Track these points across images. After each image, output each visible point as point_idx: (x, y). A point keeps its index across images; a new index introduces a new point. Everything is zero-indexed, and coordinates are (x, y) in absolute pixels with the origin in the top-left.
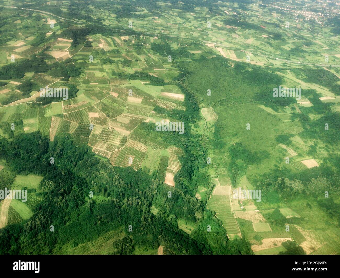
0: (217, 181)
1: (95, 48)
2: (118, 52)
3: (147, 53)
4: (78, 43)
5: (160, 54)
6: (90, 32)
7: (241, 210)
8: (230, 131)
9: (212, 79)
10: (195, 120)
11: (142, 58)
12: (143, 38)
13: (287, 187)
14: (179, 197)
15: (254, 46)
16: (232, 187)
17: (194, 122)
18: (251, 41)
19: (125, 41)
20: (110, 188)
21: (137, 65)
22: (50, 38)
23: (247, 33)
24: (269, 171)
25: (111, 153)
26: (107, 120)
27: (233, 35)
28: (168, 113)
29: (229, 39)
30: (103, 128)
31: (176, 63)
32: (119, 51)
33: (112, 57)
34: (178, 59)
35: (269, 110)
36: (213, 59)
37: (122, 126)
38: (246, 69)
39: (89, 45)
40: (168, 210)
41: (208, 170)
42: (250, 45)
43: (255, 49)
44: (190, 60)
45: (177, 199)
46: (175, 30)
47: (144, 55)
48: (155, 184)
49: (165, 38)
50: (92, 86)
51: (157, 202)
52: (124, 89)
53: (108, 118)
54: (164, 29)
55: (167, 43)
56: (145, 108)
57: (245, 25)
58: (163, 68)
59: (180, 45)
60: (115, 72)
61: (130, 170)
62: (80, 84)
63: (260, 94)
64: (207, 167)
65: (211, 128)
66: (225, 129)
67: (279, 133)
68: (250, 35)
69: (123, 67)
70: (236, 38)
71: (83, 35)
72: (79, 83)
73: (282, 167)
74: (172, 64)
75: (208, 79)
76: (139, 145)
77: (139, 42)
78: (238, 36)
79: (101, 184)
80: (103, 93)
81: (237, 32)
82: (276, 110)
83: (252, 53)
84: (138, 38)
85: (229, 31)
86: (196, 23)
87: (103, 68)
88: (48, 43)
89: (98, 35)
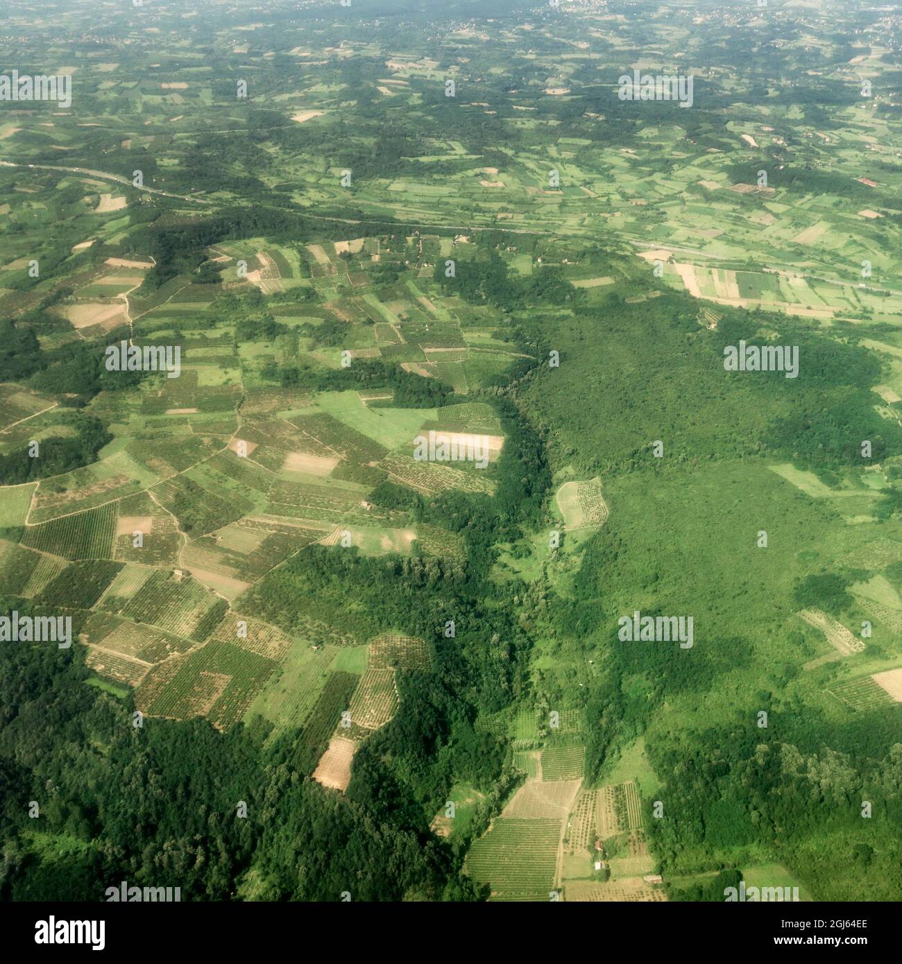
0: (535, 761)
1: (230, 286)
2: (310, 294)
3: (419, 293)
4: (173, 273)
5: (463, 297)
6: (228, 233)
7: (592, 878)
8: (636, 565)
9: (626, 374)
10: (522, 527)
11: (391, 313)
12: (416, 241)
13: (789, 779)
14: (349, 833)
15: (824, 251)
16: (583, 783)
17: (513, 536)
18: (817, 233)
19: (347, 256)
20: (106, 804)
21: (365, 338)
22: (80, 260)
23: (807, 206)
24: (733, 717)
25: (150, 665)
26: (179, 543)
27: (755, 217)
28: (421, 505)
29: (737, 231)
30: (151, 574)
31: (514, 322)
32: (315, 293)
33: (283, 314)
34: (524, 309)
35: (807, 482)
36: (649, 305)
37: (226, 562)
38: (758, 335)
39: (212, 277)
40: (300, 886)
41: (511, 720)
42: (808, 247)
43: (822, 261)
44: (568, 312)
45: (343, 841)
46: (548, 208)
47: (404, 301)
48: (273, 782)
49: (496, 237)
50: (171, 420)
51: (273, 852)
52: (286, 427)
53: (185, 535)
54: (511, 206)
55: (500, 255)
56: (340, 490)
57: (801, 178)
58: (461, 342)
59: (543, 260)
60: (276, 365)
61: (197, 732)
62: (128, 416)
63: (786, 424)
64: (509, 710)
65: (574, 558)
66: (619, 560)
67: (815, 569)
68: (817, 212)
69: (312, 348)
70: (762, 227)
71: (198, 244)
72: (125, 412)
73: (789, 700)
74: (495, 329)
75: (613, 376)
76: (262, 634)
77: (394, 259)
78: (772, 218)
79: (78, 787)
80: (201, 443)
81: (769, 206)
82: (832, 482)
83: (804, 278)
84: (399, 244)
85: (742, 204)
86: (630, 182)
87: (236, 354)
88: (70, 276)
89: (256, 239)
